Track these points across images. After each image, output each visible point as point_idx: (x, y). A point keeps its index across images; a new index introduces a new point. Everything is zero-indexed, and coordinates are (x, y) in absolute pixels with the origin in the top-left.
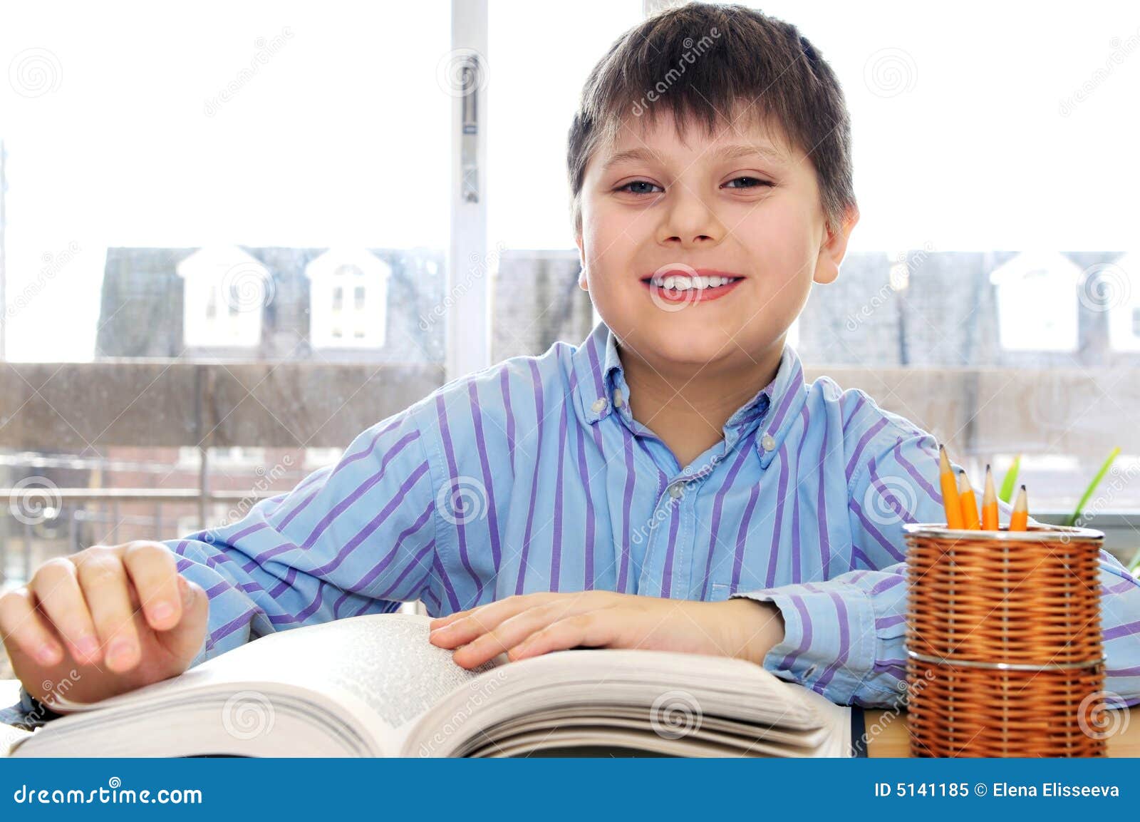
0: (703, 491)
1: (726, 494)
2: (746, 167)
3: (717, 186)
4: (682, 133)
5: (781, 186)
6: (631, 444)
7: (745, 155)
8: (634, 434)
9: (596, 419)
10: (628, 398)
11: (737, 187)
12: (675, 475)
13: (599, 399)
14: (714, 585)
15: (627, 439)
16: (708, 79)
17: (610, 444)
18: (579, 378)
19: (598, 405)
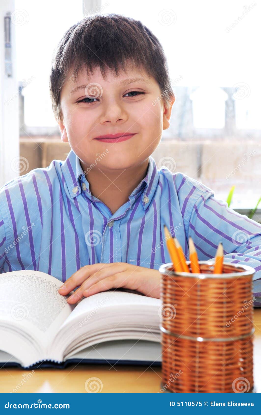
0: (122, 222)
1: (131, 222)
2: (133, 87)
3: (122, 96)
4: (104, 76)
5: (148, 93)
6: (91, 206)
7: (132, 82)
8: (92, 202)
9: (75, 196)
10: (89, 187)
11: (129, 96)
12: (110, 217)
13: (75, 187)
14: (130, 260)
15: (89, 204)
16: (113, 52)
17: (81, 206)
18: (66, 178)
19: (75, 190)
